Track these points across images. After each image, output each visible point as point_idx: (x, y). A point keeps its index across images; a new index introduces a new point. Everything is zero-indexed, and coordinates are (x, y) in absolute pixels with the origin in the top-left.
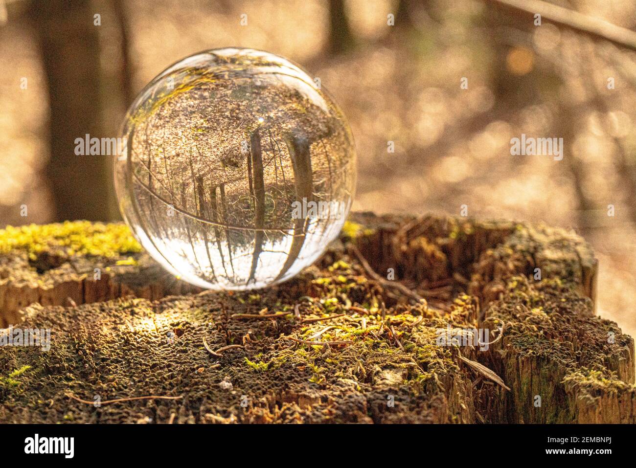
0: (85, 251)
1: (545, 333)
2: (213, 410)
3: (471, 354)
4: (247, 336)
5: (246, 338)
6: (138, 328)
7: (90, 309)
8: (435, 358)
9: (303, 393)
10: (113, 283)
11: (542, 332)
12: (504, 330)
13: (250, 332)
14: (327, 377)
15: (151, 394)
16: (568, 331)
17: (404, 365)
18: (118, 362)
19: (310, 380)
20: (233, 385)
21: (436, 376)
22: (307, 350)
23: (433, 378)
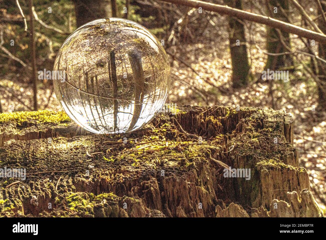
0: (45, 121)
1: (255, 147)
2: (82, 176)
3: (218, 158)
4: (109, 150)
5: (108, 151)
6: (58, 148)
7: (38, 141)
8: (196, 157)
9: (128, 169)
10: (53, 132)
11: (253, 147)
12: (235, 147)
13: (111, 149)
14: (141, 164)
15: (54, 170)
16: (266, 146)
17: (180, 159)
18: (43, 159)
19: (132, 165)
20: (95, 167)
21: (194, 163)
22: (135, 155)
23: (193, 164)
